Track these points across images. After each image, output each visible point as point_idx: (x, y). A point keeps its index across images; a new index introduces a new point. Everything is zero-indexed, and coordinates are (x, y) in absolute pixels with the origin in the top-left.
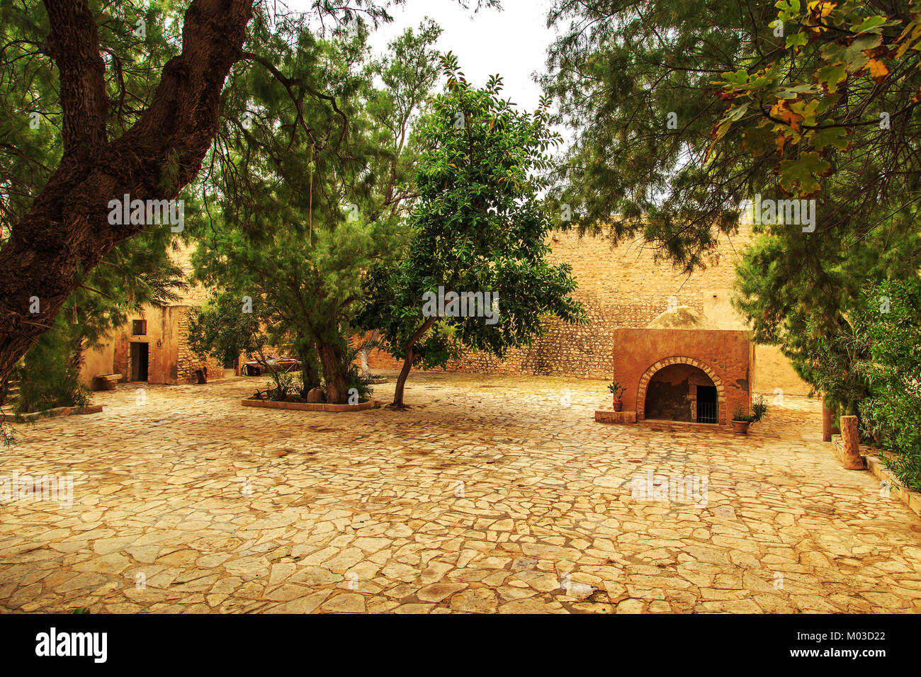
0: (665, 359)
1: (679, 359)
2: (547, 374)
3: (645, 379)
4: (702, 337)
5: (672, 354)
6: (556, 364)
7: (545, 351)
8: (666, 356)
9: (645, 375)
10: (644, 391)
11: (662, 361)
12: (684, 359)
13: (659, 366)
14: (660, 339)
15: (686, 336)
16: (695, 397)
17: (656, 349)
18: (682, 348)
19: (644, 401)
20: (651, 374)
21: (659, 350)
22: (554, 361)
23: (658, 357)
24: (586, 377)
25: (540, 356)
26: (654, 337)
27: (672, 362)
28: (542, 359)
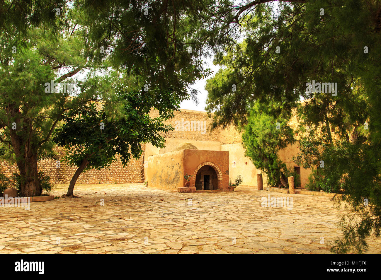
0: (203, 163)
1: (207, 163)
2: (64, 183)
3: (196, 172)
4: (215, 154)
5: (205, 161)
6: (69, 177)
7: (61, 170)
8: (203, 162)
9: (196, 171)
10: (195, 177)
11: (202, 164)
12: (209, 163)
13: (201, 166)
14: (201, 155)
15: (210, 153)
16: (203, 180)
17: (199, 159)
18: (209, 158)
19: (195, 182)
20: (198, 170)
21: (201, 159)
22: (68, 175)
23: (201, 162)
24: (87, 183)
25: (58, 172)
26: (199, 153)
27: (205, 164)
28: (60, 174)
